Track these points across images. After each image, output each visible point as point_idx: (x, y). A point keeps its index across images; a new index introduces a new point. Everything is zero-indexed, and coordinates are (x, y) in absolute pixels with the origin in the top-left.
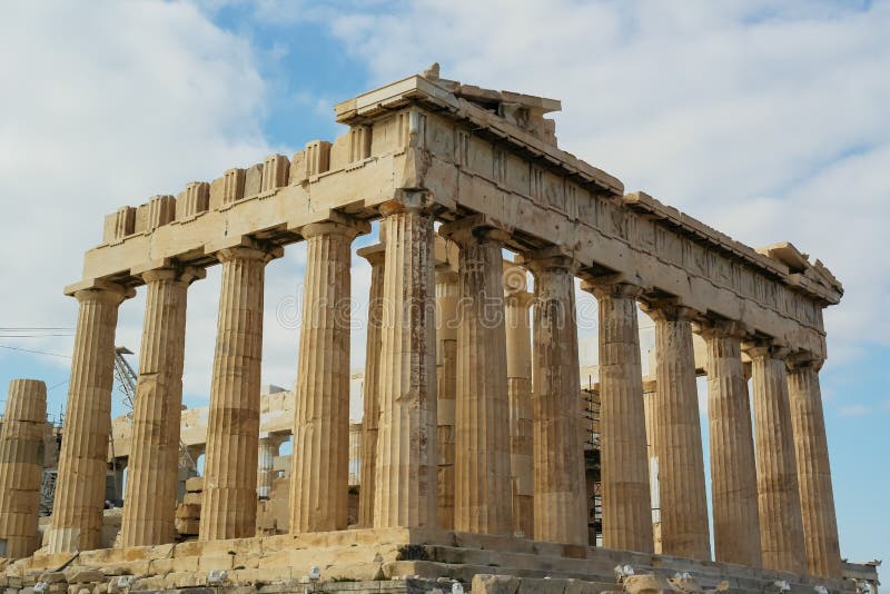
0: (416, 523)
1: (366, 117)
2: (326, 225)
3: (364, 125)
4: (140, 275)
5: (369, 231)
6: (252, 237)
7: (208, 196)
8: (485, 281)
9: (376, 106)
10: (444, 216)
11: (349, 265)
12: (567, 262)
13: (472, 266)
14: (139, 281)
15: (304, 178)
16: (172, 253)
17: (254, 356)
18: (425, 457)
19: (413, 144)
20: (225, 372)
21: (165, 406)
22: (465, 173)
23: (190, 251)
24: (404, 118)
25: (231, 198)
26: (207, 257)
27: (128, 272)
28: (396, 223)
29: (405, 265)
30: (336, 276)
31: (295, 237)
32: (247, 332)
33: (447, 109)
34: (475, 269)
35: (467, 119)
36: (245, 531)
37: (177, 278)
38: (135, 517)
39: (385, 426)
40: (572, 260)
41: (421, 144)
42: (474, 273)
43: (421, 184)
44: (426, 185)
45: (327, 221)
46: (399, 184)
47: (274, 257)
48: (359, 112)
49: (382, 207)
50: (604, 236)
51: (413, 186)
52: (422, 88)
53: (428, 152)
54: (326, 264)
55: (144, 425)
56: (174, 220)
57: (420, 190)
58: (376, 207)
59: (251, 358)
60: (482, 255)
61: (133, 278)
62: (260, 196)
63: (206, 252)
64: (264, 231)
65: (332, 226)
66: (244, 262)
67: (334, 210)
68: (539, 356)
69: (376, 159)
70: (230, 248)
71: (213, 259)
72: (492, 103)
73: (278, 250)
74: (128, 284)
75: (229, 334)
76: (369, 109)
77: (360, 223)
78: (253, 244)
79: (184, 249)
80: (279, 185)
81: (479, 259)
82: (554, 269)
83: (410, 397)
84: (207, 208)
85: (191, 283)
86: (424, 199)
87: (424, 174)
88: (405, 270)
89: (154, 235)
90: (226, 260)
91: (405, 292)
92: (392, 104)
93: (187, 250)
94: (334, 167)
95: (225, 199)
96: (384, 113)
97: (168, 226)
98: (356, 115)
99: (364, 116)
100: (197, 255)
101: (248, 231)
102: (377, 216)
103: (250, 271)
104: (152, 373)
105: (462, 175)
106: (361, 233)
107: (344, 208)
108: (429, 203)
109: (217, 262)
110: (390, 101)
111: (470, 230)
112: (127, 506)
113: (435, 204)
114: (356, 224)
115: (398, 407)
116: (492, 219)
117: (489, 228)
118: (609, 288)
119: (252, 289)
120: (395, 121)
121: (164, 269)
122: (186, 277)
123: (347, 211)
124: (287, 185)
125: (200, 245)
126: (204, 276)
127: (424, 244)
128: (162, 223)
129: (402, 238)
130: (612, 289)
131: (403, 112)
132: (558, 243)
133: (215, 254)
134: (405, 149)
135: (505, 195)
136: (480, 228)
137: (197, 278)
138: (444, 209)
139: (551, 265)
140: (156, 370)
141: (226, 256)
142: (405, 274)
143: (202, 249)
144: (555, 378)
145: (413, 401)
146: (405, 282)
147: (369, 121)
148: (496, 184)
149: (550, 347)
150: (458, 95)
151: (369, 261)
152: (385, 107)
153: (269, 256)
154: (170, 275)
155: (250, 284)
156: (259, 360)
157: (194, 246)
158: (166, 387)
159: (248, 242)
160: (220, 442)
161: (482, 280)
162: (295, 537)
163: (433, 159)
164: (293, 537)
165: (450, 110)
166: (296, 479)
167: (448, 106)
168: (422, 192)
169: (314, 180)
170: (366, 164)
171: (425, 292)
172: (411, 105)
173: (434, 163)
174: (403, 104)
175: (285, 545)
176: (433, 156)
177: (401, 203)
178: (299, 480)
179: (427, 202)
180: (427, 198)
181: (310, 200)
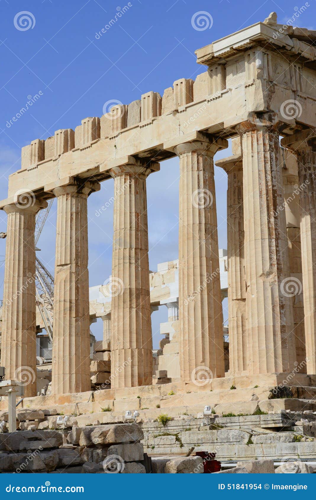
0: (281, 370)
1: (220, 58)
2: (193, 144)
3: (219, 64)
4: (52, 191)
5: (227, 146)
6: (135, 157)
7: (99, 128)
9: (228, 49)
10: (285, 131)
11: (213, 173)
13: (309, 168)
14: (51, 195)
15: (174, 108)
16: (75, 173)
17: (143, 248)
18: (285, 319)
19: (259, 77)
20: (122, 261)
21: (77, 288)
22: (300, 96)
23: (88, 170)
24: (251, 56)
25: (117, 128)
26: (102, 174)
27: (43, 189)
28: (250, 138)
29: (259, 171)
30: (204, 182)
31: (169, 154)
32: (137, 230)
33: (284, 47)
34: (312, 171)
35: (299, 54)
36: (145, 380)
37: (79, 192)
38: (61, 372)
39: (251, 296)
41: (265, 76)
42: (311, 174)
43: (268, 107)
44: (272, 108)
45: (194, 141)
46: (251, 108)
47: (153, 171)
48: (216, 55)
49: (238, 127)
51: (261, 109)
52: (265, 32)
53: (271, 82)
54: (196, 173)
55: (62, 303)
56: (74, 147)
57: (268, 112)
58: (234, 127)
59: (141, 249)
61: (46, 193)
62: (141, 124)
63: (101, 170)
64: (145, 152)
65: (199, 144)
66: (130, 177)
67: (199, 132)
69: (231, 90)
70: (119, 166)
71: (107, 175)
73: (155, 165)
74: (42, 198)
75: (123, 231)
76: (223, 51)
77: (219, 141)
78: (137, 161)
79: (84, 169)
80: (155, 115)
83: (269, 274)
84: (99, 136)
85: (89, 194)
86: (270, 119)
87: (270, 99)
88: (259, 174)
89: (60, 160)
90: (116, 175)
91: (261, 192)
92: (241, 46)
93: (85, 169)
94: (197, 98)
95: (113, 129)
96: (234, 54)
97: (70, 152)
98: (213, 57)
99: (219, 58)
100: (94, 173)
101: (132, 152)
102: (232, 134)
103: (136, 183)
104: (66, 265)
106: (220, 148)
107: (207, 130)
108: (275, 121)
109: (109, 177)
110: (239, 45)
112: (55, 363)
113: (280, 122)
114: (216, 142)
115: (261, 281)
119: (138, 196)
120: (244, 60)
121: (69, 185)
122: (86, 190)
123: (210, 131)
124: (160, 115)
125: (96, 165)
126: (99, 189)
127: (273, 154)
128: (66, 150)
129: (256, 150)
131: (250, 52)
133: (108, 171)
134: (254, 80)
136: (313, 139)
137: (93, 190)
138: (286, 126)
140: (69, 262)
141: (117, 172)
142: (260, 178)
143: (98, 168)
145: (271, 276)
146: (260, 184)
147: (223, 61)
150: (292, 36)
151: (225, 169)
152: (235, 49)
153: (149, 170)
154: (74, 189)
155: (136, 193)
156: (147, 250)
157: (92, 166)
158: (77, 274)
159: (133, 161)
160: (121, 314)
162: (186, 384)
163: (276, 87)
164: (185, 384)
165: (286, 48)
166: (183, 340)
167: (285, 45)
168: (269, 113)
169: (182, 110)
170: (223, 95)
171: (276, 191)
172: (256, 47)
173: (276, 90)
174: (249, 46)
175: (179, 390)
176: (276, 85)
177: (253, 123)
178: (186, 340)
179: (273, 121)
180: (273, 118)
181: (180, 125)
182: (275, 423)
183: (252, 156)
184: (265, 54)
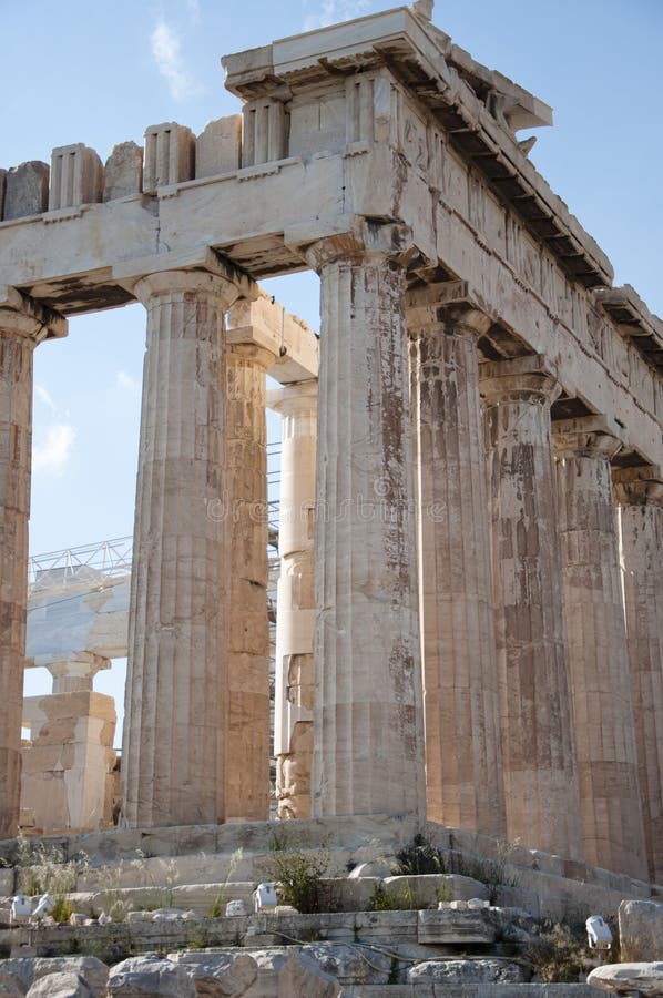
3: (275, 100)
6: (26, 291)
8: (459, 398)
9: (314, 62)
12: (547, 384)
13: (436, 371)
15: (145, 188)
22: (444, 206)
24: (365, 89)
28: (348, 274)
29: (367, 350)
33: (435, 82)
34: (442, 376)
35: (455, 108)
40: (555, 381)
41: (392, 138)
42: (439, 384)
43: (395, 211)
44: (402, 214)
45: (195, 269)
46: (357, 206)
48: (277, 72)
50: (583, 350)
51: (380, 212)
53: (402, 156)
57: (392, 221)
60: (452, 354)
62: (48, 217)
65: (204, 276)
67: (212, 248)
68: (501, 538)
69: (304, 161)
72: (483, 87)
76: (298, 66)
80: (87, 199)
81: (447, 361)
82: (526, 395)
86: (397, 238)
87: (400, 192)
88: (367, 359)
91: (369, 399)
92: (347, 60)
98: (269, 78)
105: (439, 207)
108: (406, 246)
110: (345, 55)
111: (435, 309)
113: (414, 250)
116: (474, 291)
117: (466, 307)
118: (574, 439)
124: (102, 201)
129: (362, 303)
130: (580, 441)
131: (363, 79)
132: (539, 350)
134: (369, 145)
135: (485, 255)
136: (452, 307)
139: (519, 387)
142: (368, 367)
144: (532, 576)
147: (284, 93)
148: (475, 235)
149: (521, 523)
150: (450, 62)
152: (329, 66)
159: (16, 300)
161: (453, 395)
162: (144, 835)
163: (408, 168)
164: (139, 836)
165: (438, 85)
166: (142, 728)
167: (438, 78)
168: (394, 225)
169: (168, 194)
170: (283, 170)
171: (402, 402)
172: (379, 68)
173: (409, 178)
174: (365, 62)
175: (122, 850)
176: (410, 165)
177: (359, 240)
178: (149, 730)
179: (402, 243)
180: (402, 236)
181: (159, 229)
182: (460, 933)
183: (352, 317)
184: (394, 89)
